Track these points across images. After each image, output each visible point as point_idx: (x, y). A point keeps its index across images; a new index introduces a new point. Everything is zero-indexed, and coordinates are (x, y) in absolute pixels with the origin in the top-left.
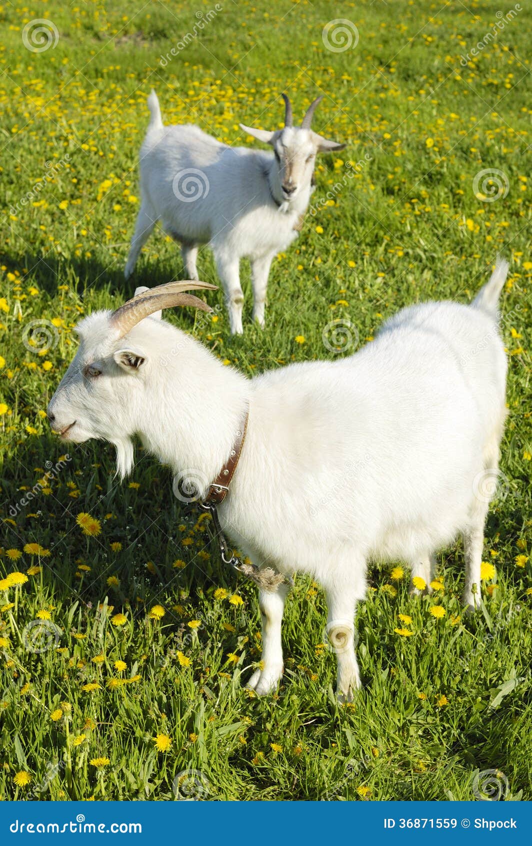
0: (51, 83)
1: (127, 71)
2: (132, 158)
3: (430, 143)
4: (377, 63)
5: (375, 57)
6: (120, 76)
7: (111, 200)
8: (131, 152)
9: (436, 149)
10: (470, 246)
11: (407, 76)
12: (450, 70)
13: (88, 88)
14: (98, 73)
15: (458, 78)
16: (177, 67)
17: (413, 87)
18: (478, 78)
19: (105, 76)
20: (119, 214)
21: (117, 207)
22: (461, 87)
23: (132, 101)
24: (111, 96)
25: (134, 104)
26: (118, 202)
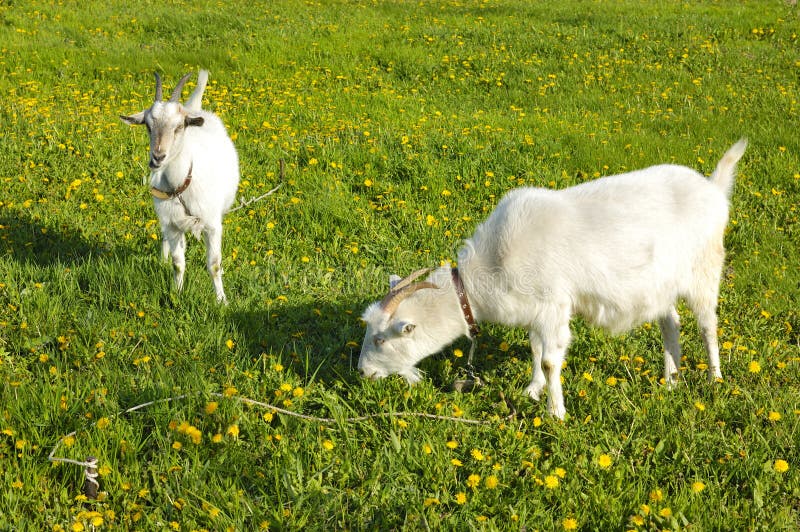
0: (48, 84)
1: (125, 72)
2: (109, 157)
3: (405, 140)
4: (375, 62)
5: (373, 57)
6: (118, 78)
7: (80, 198)
8: (109, 151)
9: (410, 146)
10: (427, 241)
11: (402, 75)
12: (446, 69)
13: (83, 89)
14: (96, 74)
15: (452, 77)
16: (174, 68)
17: (407, 86)
18: (471, 77)
19: (103, 77)
20: (85, 212)
21: (83, 206)
22: (454, 85)
23: (124, 101)
24: (106, 97)
25: (127, 104)
26: (87, 201)
